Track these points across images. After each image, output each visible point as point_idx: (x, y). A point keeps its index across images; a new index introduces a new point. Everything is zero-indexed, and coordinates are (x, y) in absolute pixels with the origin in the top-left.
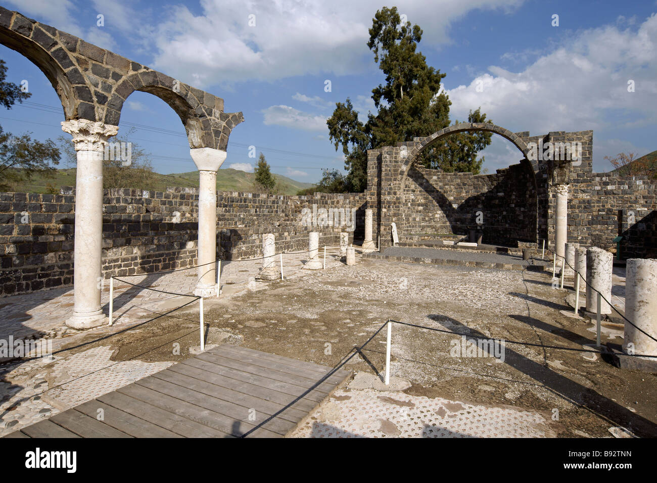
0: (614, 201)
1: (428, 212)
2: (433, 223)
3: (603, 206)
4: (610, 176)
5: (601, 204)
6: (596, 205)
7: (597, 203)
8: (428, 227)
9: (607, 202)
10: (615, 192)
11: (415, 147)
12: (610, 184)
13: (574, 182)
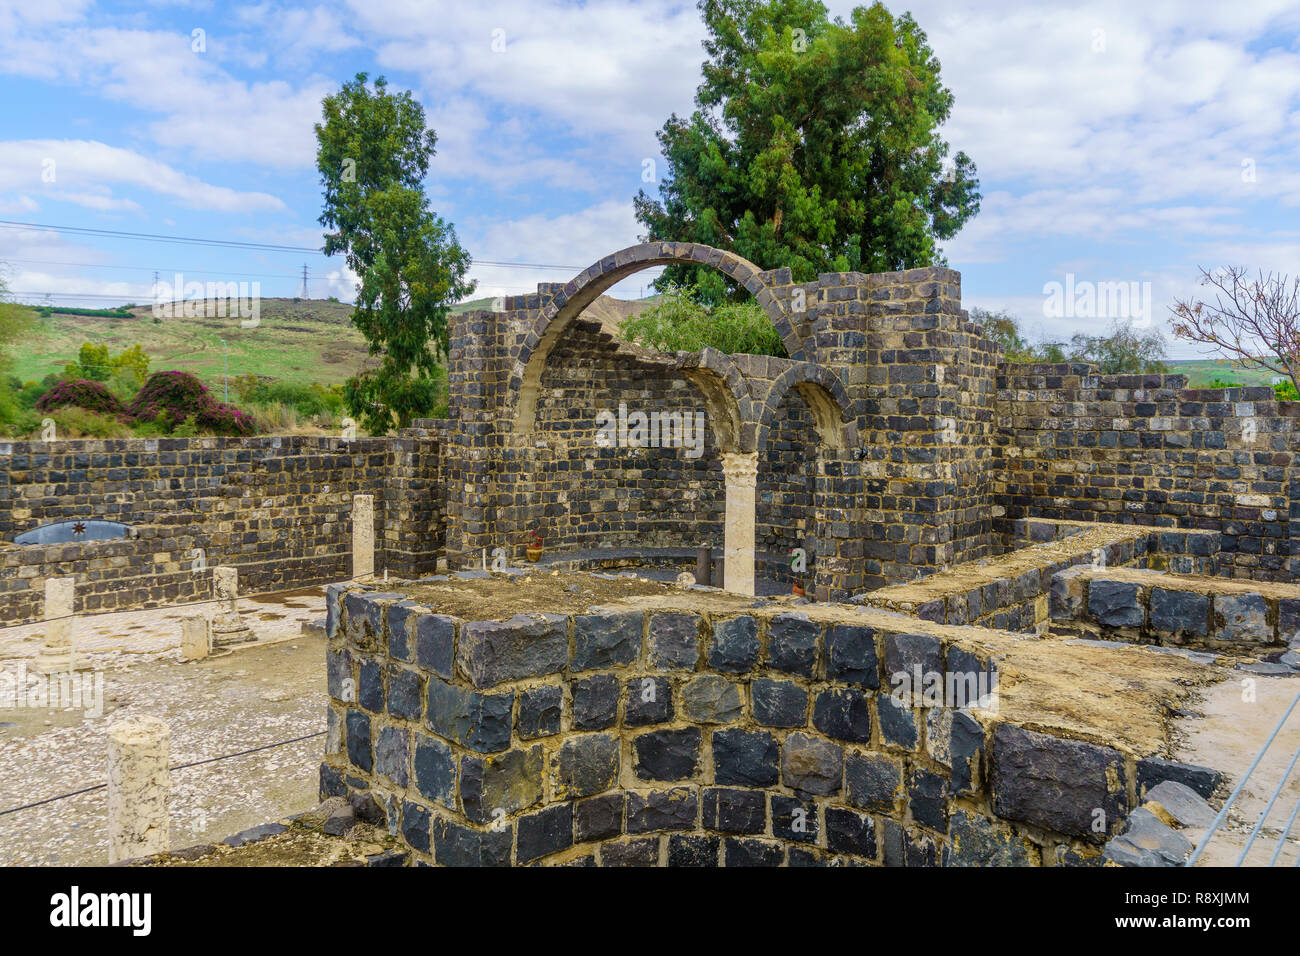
0: (1168, 469)
1: (661, 485)
2: (676, 518)
3: (1138, 483)
4: (1158, 386)
5: (1131, 477)
6: (1117, 478)
7: (1120, 473)
8: (660, 527)
9: (1148, 472)
10: (1171, 438)
11: (542, 312)
12: (1157, 413)
13: (891, 428)
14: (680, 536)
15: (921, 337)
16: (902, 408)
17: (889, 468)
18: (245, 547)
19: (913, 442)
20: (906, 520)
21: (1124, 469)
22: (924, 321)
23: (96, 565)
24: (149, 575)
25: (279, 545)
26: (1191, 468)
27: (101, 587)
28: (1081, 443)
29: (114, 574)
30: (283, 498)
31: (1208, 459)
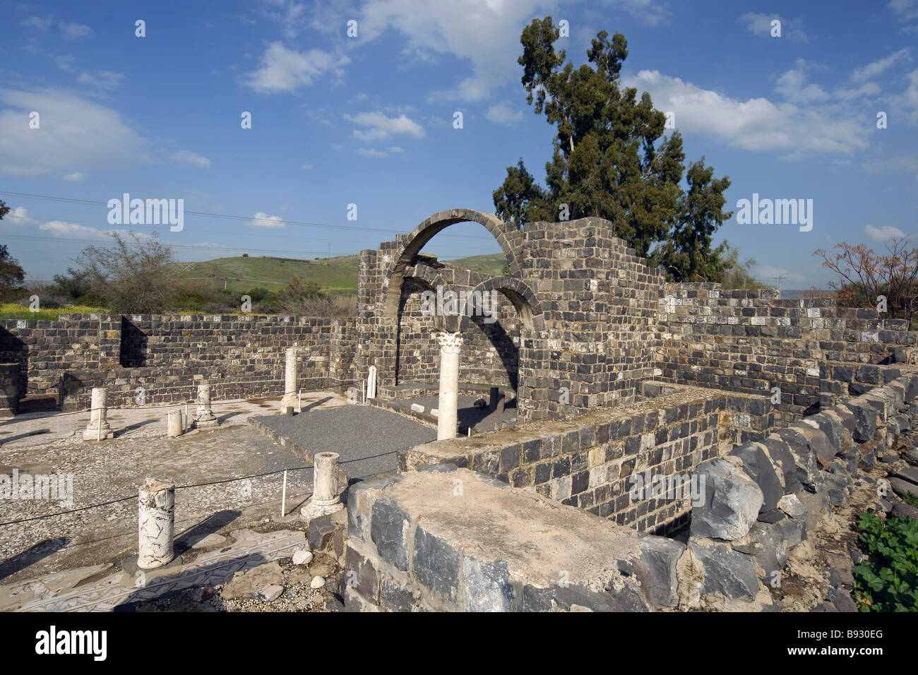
0: (763, 350)
1: (474, 348)
2: (482, 367)
3: (744, 358)
4: (757, 297)
5: (739, 354)
6: (730, 355)
7: (732, 351)
8: (473, 372)
9: (750, 352)
10: (764, 330)
11: (398, 251)
12: (756, 314)
13: (565, 319)
14: (484, 377)
15: (582, 261)
16: (571, 307)
17: (563, 344)
18: (247, 373)
19: (577, 328)
20: (572, 379)
21: (734, 349)
22: (585, 252)
23: (160, 380)
24: (190, 386)
25: (268, 372)
26: (778, 350)
27: (163, 391)
28: (708, 331)
29: (171, 384)
30: (270, 348)
31: (788, 344)
